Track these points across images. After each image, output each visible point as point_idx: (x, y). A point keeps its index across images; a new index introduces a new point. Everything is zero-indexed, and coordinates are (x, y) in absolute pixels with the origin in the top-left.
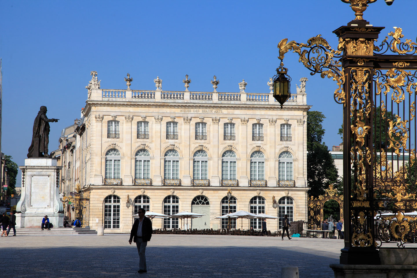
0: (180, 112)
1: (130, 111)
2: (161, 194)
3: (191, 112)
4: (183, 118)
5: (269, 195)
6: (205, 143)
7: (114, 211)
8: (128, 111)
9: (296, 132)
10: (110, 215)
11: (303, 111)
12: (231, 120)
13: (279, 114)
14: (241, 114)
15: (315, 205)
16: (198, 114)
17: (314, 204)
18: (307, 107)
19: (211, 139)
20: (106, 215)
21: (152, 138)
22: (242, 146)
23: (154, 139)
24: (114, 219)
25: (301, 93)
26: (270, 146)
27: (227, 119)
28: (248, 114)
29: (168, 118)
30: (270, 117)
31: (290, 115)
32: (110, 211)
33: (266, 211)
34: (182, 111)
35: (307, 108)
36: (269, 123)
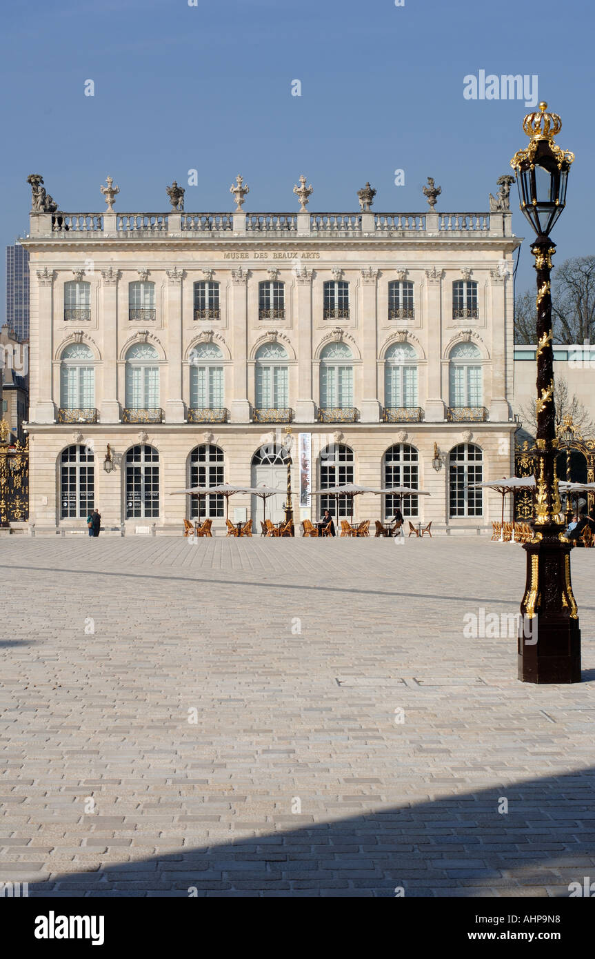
0: (224, 260)
1: (112, 259)
2: (182, 442)
3: (250, 259)
4: (230, 272)
5: (426, 441)
6: (281, 327)
7: (82, 479)
8: (109, 260)
9: (490, 298)
10: (73, 488)
11: (504, 251)
12: (340, 275)
13: (450, 259)
14: (363, 259)
15: (532, 461)
16: (264, 262)
17: (530, 460)
18: (512, 242)
19: (296, 316)
20: (64, 488)
21: (162, 316)
22: (365, 331)
23: (166, 321)
24: (81, 498)
25: (499, 211)
26: (430, 332)
27: (330, 272)
28: (377, 259)
29: (197, 272)
30: (430, 267)
31: (473, 259)
32: (73, 479)
33: (420, 477)
34: (228, 256)
35: (512, 244)
36: (426, 279)
